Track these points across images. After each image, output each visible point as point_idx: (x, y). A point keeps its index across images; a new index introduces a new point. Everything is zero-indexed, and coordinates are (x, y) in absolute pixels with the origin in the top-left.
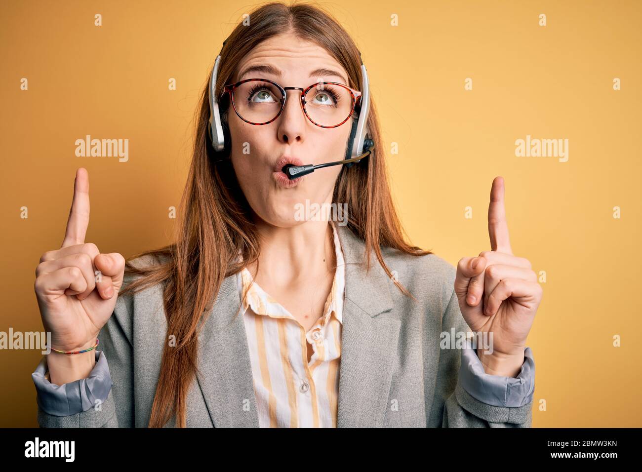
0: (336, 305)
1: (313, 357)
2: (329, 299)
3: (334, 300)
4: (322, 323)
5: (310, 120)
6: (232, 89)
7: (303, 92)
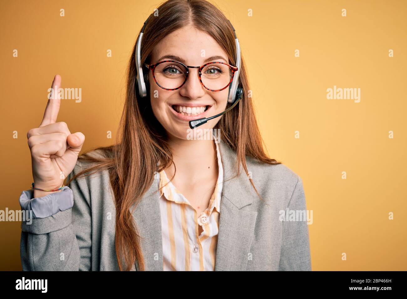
4: (208, 214)
5: (204, 87)
6: (153, 68)
7: (200, 69)
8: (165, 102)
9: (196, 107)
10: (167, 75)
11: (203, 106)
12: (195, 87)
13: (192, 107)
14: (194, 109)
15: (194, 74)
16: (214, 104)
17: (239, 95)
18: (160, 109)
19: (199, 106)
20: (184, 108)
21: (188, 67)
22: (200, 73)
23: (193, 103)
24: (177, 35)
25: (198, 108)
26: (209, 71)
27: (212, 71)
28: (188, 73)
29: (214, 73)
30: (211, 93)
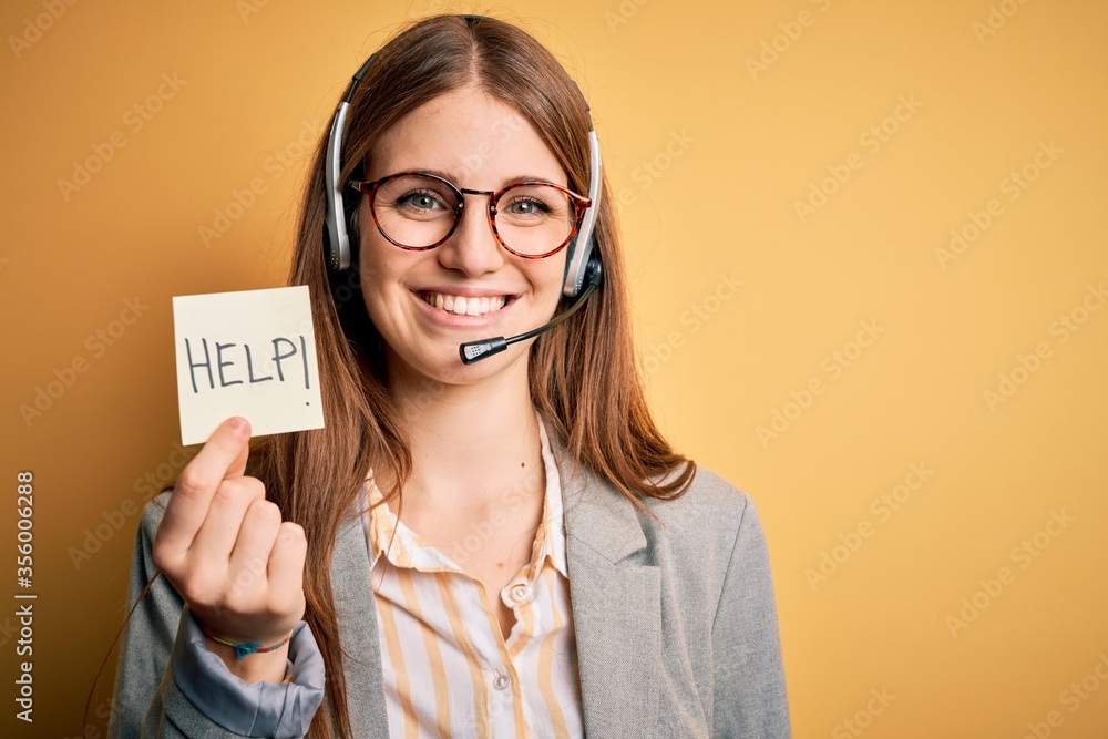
0: (552, 544)
1: (515, 629)
2: (540, 534)
3: (548, 536)
4: (530, 575)
5: (503, 244)
6: (372, 189)
7: (493, 199)
8: (399, 282)
9: (480, 297)
10: (407, 213)
11: (498, 296)
12: (478, 245)
13: (468, 296)
14: (474, 302)
15: (477, 209)
16: (527, 292)
17: (592, 276)
18: (384, 299)
19: (488, 295)
20: (449, 299)
21: (463, 191)
22: (493, 208)
23: (474, 285)
24: (438, 112)
25: (485, 300)
26: (517, 206)
27: (525, 206)
28: (463, 208)
29: (529, 210)
30: (520, 262)
